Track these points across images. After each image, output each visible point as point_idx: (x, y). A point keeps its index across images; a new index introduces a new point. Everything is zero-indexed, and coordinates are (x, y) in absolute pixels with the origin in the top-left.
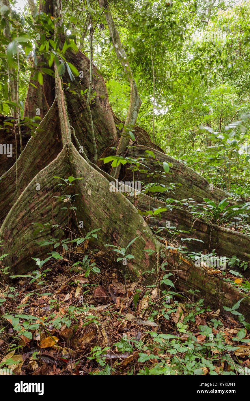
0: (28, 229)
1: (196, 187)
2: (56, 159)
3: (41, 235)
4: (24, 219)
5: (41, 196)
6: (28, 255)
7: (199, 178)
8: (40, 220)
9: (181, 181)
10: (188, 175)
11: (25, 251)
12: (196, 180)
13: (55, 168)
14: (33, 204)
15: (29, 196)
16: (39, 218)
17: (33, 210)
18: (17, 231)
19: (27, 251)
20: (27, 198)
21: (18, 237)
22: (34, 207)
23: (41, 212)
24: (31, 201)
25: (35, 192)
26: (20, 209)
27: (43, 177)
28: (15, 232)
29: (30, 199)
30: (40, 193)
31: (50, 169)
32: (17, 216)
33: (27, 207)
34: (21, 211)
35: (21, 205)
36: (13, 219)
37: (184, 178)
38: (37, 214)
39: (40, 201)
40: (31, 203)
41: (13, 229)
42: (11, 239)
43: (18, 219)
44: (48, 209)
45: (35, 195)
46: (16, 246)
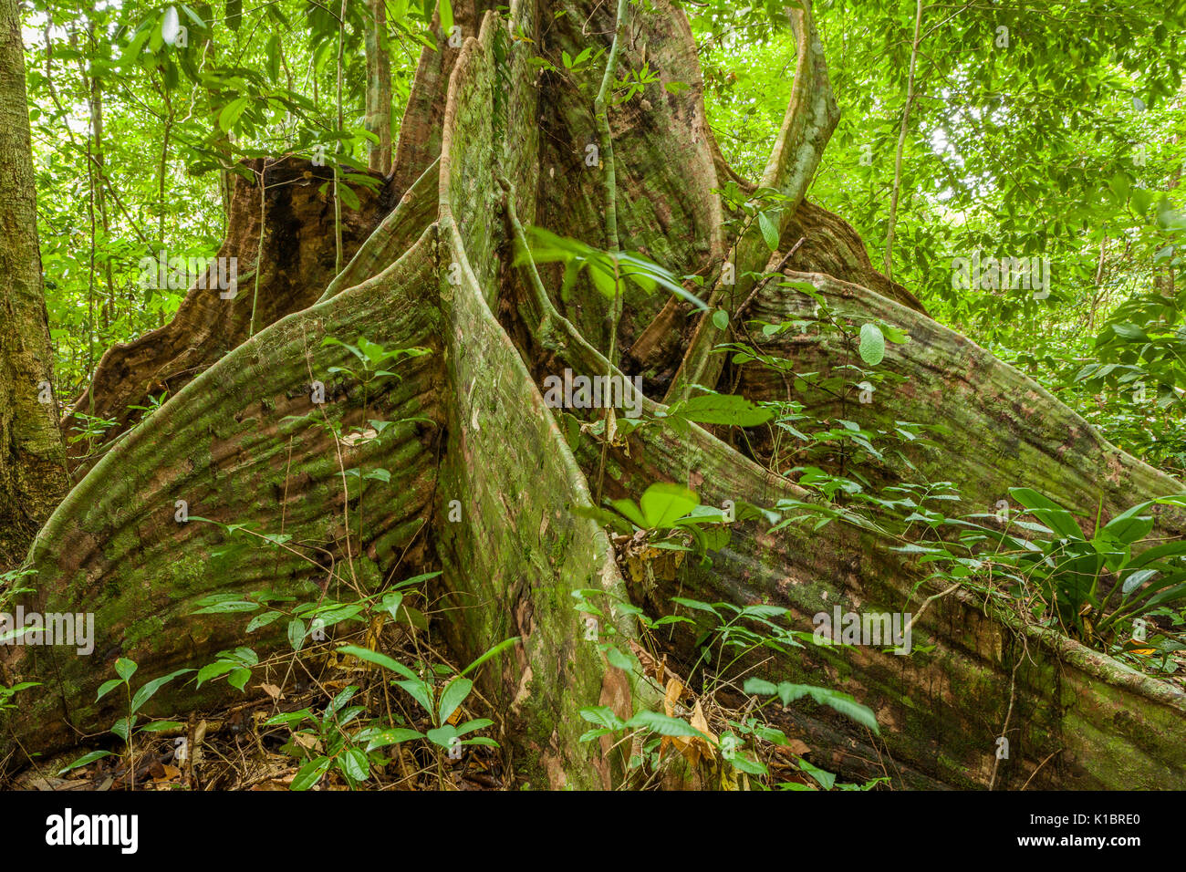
0: (199, 542)
1: (1035, 451)
2: (373, 280)
3: (259, 574)
5: (279, 418)
6: (177, 645)
7: (1054, 412)
8: (262, 512)
9: (968, 423)
10: (1001, 396)
11: (167, 626)
12: (1039, 423)
13: (363, 313)
14: (234, 445)
15: (213, 407)
16: (259, 504)
17: (233, 469)
18: (136, 541)
19: (174, 630)
20: (199, 414)
21: (138, 566)
22: (237, 455)
23: (276, 479)
24: (226, 432)
25: (249, 396)
26: (160, 456)
27: (297, 340)
28: (123, 544)
29: (219, 423)
30: (278, 404)
31: (338, 316)
32: (143, 482)
33: (199, 453)
34: (164, 465)
35: (169, 438)
36: (115, 490)
37: (981, 409)
38: (253, 484)
39: (271, 437)
40: (225, 439)
41: (112, 532)
42: (98, 571)
43: (146, 495)
44: (310, 473)
45: (250, 408)
46: (122, 600)
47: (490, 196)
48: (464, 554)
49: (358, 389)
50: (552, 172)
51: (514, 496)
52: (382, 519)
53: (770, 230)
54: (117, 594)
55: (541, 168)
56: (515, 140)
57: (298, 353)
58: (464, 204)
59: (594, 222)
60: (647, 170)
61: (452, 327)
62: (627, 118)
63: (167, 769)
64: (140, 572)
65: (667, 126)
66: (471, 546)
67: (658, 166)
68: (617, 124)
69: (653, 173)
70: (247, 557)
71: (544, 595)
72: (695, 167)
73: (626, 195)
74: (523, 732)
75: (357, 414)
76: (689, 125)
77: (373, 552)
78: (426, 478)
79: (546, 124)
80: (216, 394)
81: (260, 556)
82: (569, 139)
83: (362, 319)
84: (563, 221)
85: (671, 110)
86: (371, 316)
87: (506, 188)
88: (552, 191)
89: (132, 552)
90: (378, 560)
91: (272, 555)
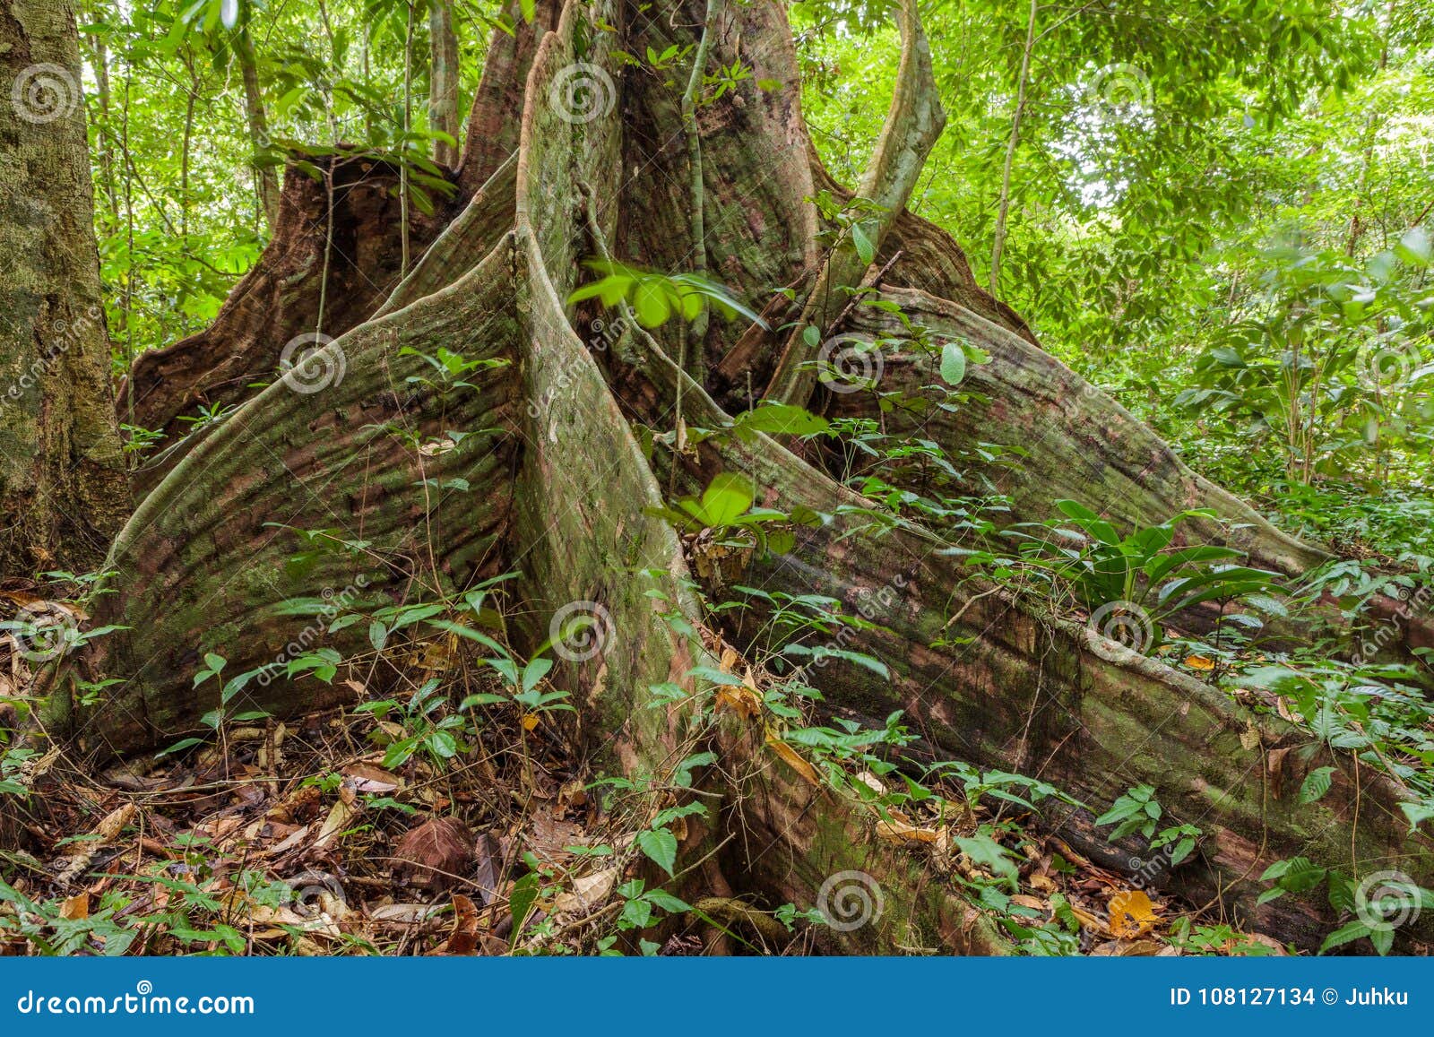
0: (274, 551)
1: (1119, 476)
2: (448, 289)
3: (332, 585)
4: (257, 507)
5: (354, 428)
6: (252, 652)
7: (1138, 436)
8: (335, 522)
9: (1057, 446)
10: (1089, 420)
11: (242, 633)
12: (1123, 447)
13: (438, 323)
14: (307, 455)
15: (287, 415)
16: (333, 515)
17: (308, 479)
18: (212, 548)
19: (250, 637)
20: (274, 422)
21: (213, 572)
22: (311, 465)
23: (350, 490)
24: (300, 441)
25: (323, 405)
26: (235, 463)
27: (371, 350)
28: (199, 549)
29: (294, 432)
30: (352, 414)
31: (412, 326)
32: (218, 488)
33: (273, 462)
34: (239, 473)
35: (243, 445)
36: (192, 495)
37: (1069, 432)
38: (326, 494)
39: (345, 447)
40: (299, 448)
41: (187, 538)
42: (175, 576)
43: (222, 502)
44: (384, 485)
45: (324, 418)
46: (199, 605)
47: (569, 202)
48: (541, 567)
49: (433, 401)
50: (636, 171)
51: (591, 505)
52: (456, 533)
53: (865, 244)
54: (194, 599)
55: (625, 166)
56: (595, 136)
57: (372, 363)
58: (542, 212)
59: (681, 227)
60: (740, 172)
61: (529, 338)
62: (719, 114)
63: (247, 768)
64: (216, 579)
65: (760, 126)
66: (548, 559)
67: (751, 168)
68: (707, 121)
69: (745, 176)
70: (321, 567)
71: (619, 596)
72: (790, 171)
73: (716, 199)
74: (598, 724)
75: (432, 425)
76: (785, 125)
77: (448, 566)
78: (502, 493)
79: (629, 117)
80: (291, 402)
81: (335, 567)
82: (655, 136)
83: (437, 329)
84: (647, 224)
85: (765, 108)
86: (446, 326)
87: (585, 193)
88: (636, 192)
89: (208, 558)
90: (452, 575)
91: (346, 566)
